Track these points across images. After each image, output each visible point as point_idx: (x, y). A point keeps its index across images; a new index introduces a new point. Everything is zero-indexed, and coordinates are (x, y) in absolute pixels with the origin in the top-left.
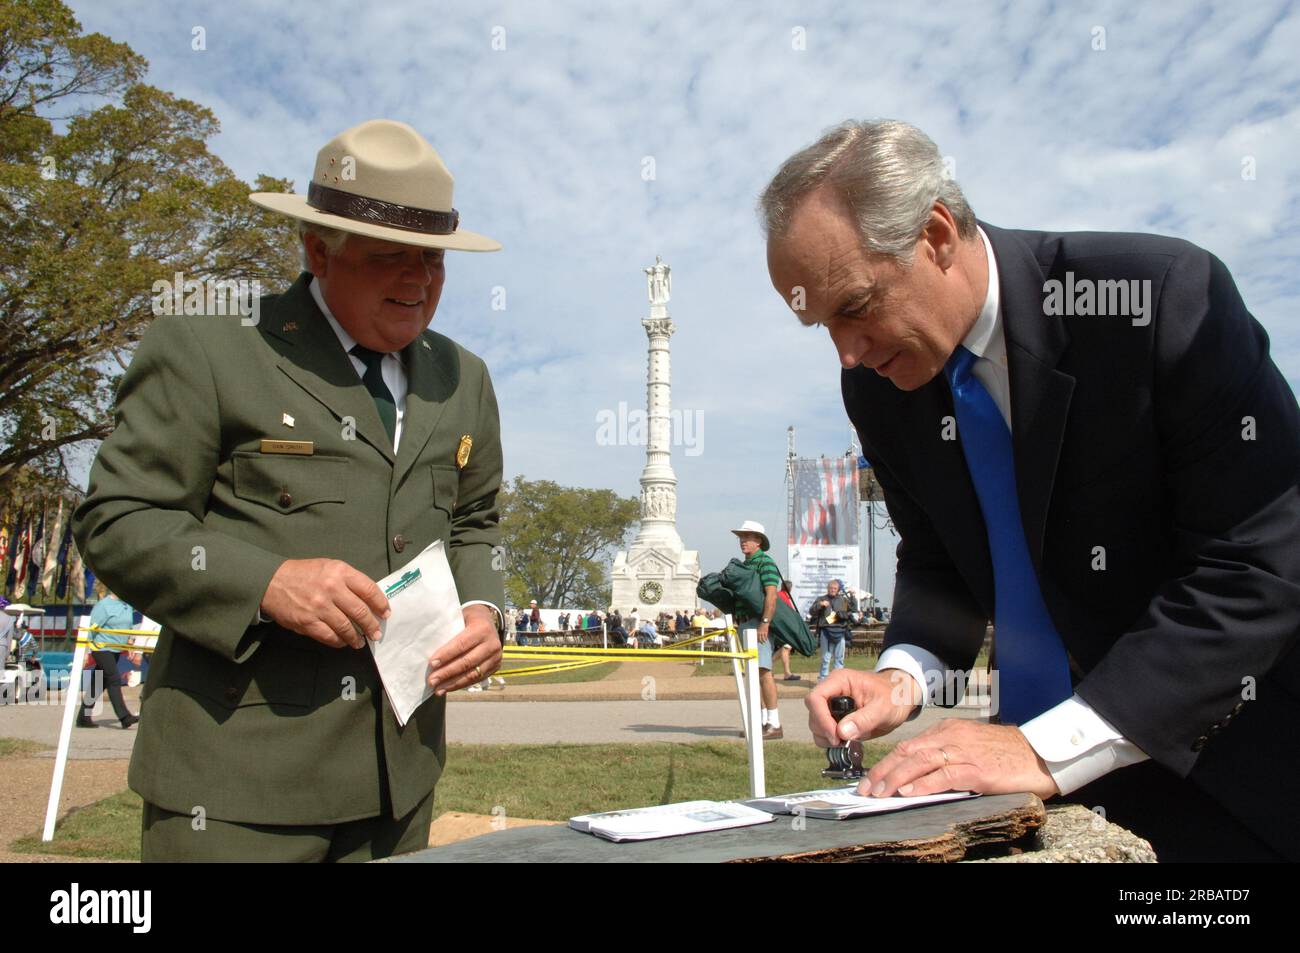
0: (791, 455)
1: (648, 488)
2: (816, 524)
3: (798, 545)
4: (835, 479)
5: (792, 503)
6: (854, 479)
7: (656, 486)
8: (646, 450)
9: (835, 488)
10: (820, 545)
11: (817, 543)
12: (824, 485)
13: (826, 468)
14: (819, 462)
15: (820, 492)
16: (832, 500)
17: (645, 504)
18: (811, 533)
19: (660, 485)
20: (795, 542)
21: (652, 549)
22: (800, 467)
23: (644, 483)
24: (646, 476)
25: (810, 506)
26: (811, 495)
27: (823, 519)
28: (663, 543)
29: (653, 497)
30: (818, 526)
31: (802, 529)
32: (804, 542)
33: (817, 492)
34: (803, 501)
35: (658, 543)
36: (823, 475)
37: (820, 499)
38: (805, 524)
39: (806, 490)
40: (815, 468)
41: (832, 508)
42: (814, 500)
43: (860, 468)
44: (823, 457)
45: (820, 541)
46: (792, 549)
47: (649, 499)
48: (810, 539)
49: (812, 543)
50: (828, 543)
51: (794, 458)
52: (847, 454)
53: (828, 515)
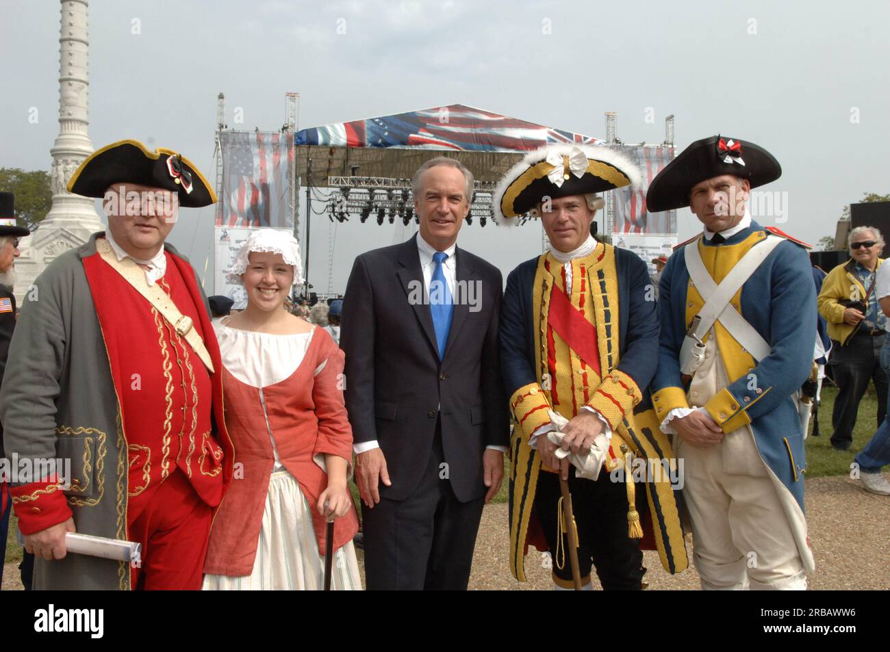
0: (221, 126)
1: (60, 161)
2: (247, 204)
3: (226, 226)
4: (269, 157)
5: (220, 181)
6: (290, 157)
7: (70, 159)
8: (58, 116)
9: (269, 166)
10: (250, 227)
11: (248, 225)
12: (257, 161)
13: (260, 143)
14: (253, 137)
15: (251, 169)
16: (266, 180)
17: (56, 178)
18: (241, 214)
19: (75, 158)
20: (223, 223)
21: (62, 229)
22: (231, 141)
23: (56, 154)
24: (59, 147)
25: (240, 184)
26: (242, 171)
27: (255, 199)
28: (78, 223)
29: (65, 172)
30: (249, 206)
31: (231, 209)
32: (233, 223)
33: (249, 170)
34: (234, 178)
35: (71, 223)
36: (255, 150)
37: (251, 176)
38: (234, 204)
39: (236, 166)
40: (248, 142)
41: (265, 188)
42: (245, 178)
43: (297, 145)
44: (257, 130)
45: (251, 222)
46: (219, 231)
47: (62, 173)
48: (240, 219)
49: (242, 224)
50: (259, 225)
51: (224, 130)
52: (284, 128)
53: (260, 194)
